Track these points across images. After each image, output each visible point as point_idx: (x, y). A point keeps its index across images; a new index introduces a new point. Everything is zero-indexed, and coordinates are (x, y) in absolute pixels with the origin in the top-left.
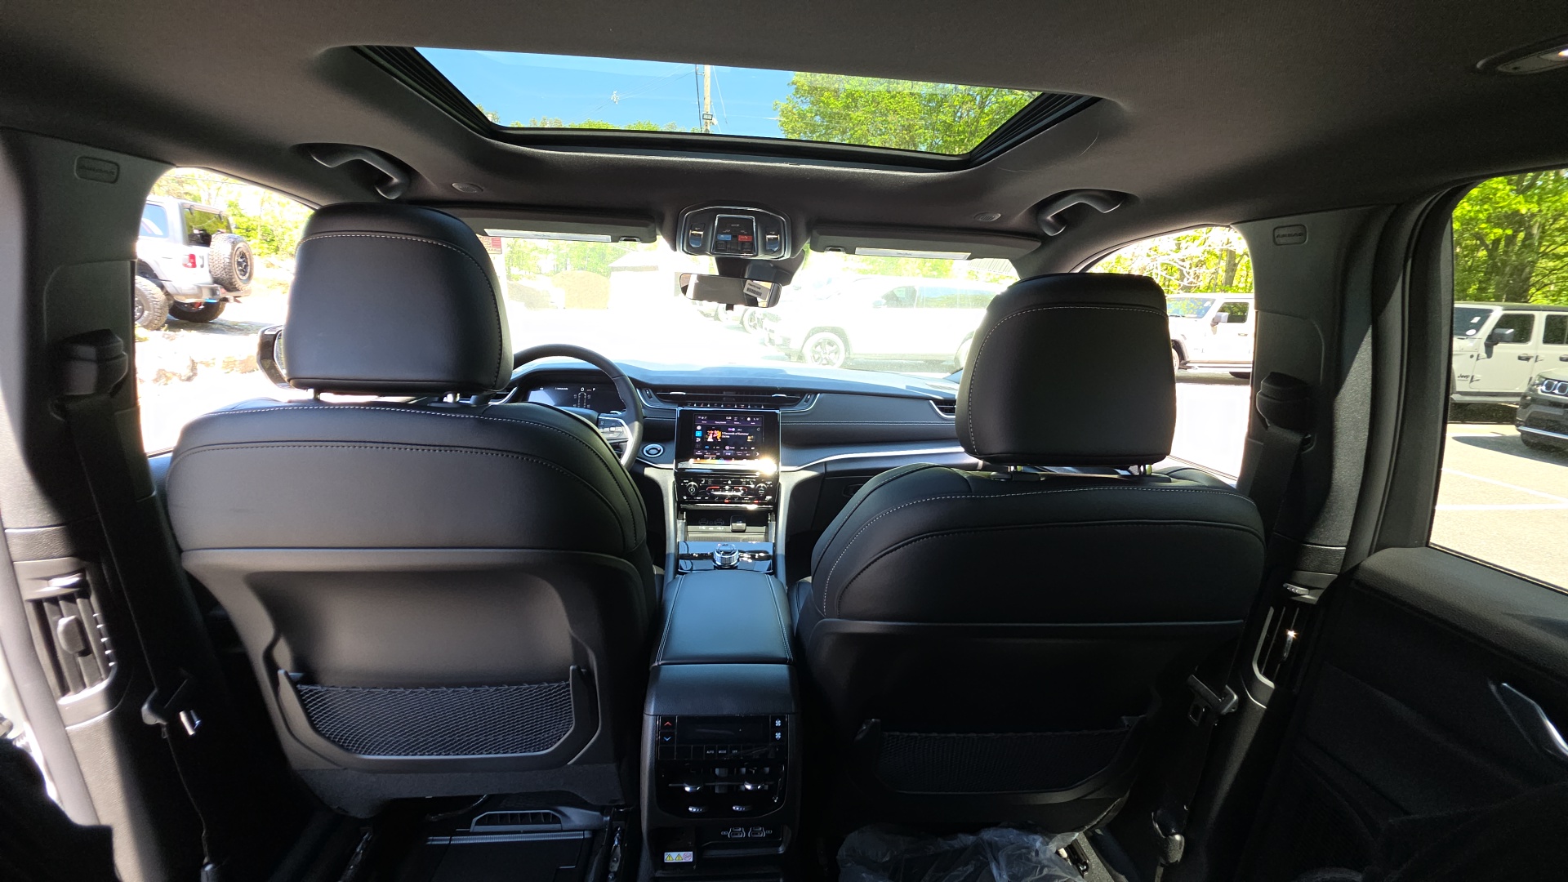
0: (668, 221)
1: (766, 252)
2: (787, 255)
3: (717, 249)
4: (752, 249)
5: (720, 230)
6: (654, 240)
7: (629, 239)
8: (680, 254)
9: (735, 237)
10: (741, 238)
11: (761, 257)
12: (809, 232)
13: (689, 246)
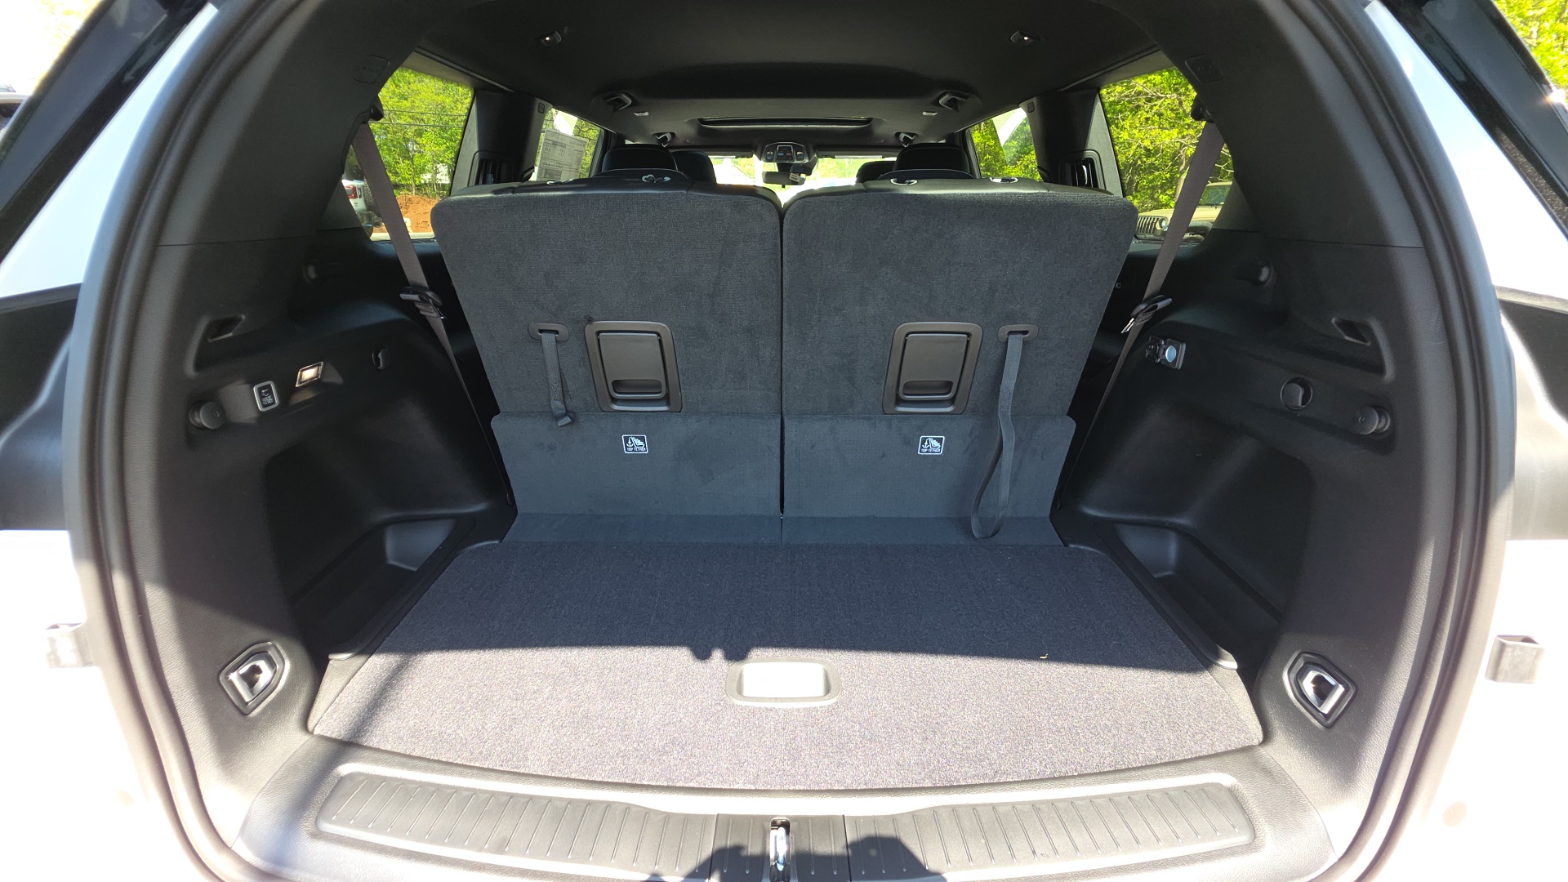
0: (759, 150)
1: (798, 160)
2: (807, 161)
3: (777, 159)
4: (793, 160)
5: (779, 152)
6: (752, 156)
7: (743, 157)
8: (762, 162)
9: (785, 154)
10: (788, 154)
11: (796, 162)
12: (815, 152)
13: (766, 159)
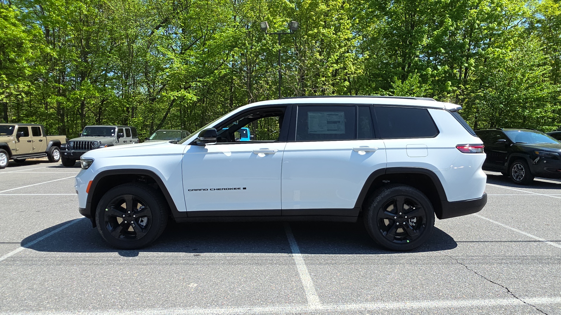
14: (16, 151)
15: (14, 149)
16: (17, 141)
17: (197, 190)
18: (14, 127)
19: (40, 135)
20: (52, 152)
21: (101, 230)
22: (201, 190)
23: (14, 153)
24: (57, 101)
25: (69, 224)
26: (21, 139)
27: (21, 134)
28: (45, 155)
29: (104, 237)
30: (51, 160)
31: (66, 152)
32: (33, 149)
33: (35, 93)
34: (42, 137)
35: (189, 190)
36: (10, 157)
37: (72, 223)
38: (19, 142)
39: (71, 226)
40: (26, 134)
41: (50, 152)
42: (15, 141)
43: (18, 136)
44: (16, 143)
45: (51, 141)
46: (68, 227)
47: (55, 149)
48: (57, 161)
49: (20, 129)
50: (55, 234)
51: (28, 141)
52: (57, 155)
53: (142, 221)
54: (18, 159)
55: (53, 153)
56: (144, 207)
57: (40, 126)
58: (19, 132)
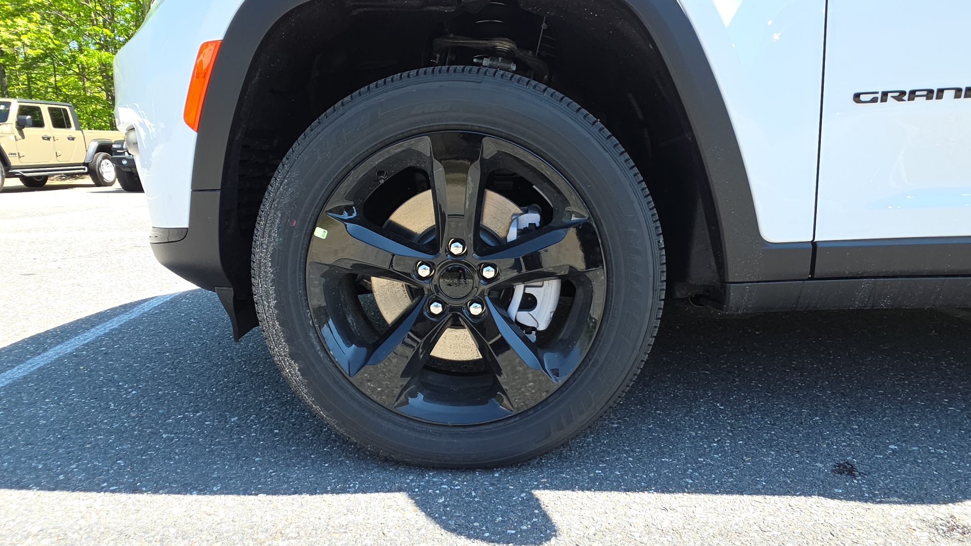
14: (20, 157)
15: (14, 154)
16: (19, 137)
17: (913, 94)
18: (8, 105)
19: (69, 126)
20: (97, 164)
21: (293, 356)
22: (941, 91)
23: (14, 161)
24: (100, 61)
25: (125, 318)
26: (26, 130)
27: (25, 120)
28: (84, 169)
29: (309, 401)
30: (99, 181)
31: (125, 158)
32: (57, 156)
33: (54, 43)
34: (72, 131)
35: (857, 97)
36: (7, 171)
37: (135, 314)
38: (23, 137)
39: (129, 323)
40: (39, 123)
41: (95, 165)
42: (15, 137)
43: (21, 125)
44: (16, 140)
45: (95, 140)
46: (119, 330)
47: (104, 158)
48: (110, 184)
49: (23, 111)
50: (59, 361)
51: (43, 138)
52: (108, 171)
53: (529, 303)
54: (25, 174)
55: (99, 166)
56: (533, 218)
57: (67, 108)
58: (22, 117)
